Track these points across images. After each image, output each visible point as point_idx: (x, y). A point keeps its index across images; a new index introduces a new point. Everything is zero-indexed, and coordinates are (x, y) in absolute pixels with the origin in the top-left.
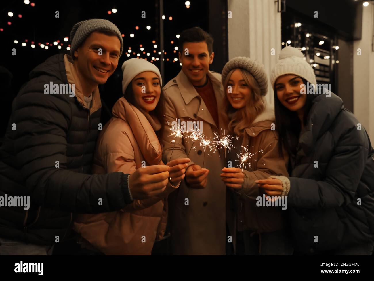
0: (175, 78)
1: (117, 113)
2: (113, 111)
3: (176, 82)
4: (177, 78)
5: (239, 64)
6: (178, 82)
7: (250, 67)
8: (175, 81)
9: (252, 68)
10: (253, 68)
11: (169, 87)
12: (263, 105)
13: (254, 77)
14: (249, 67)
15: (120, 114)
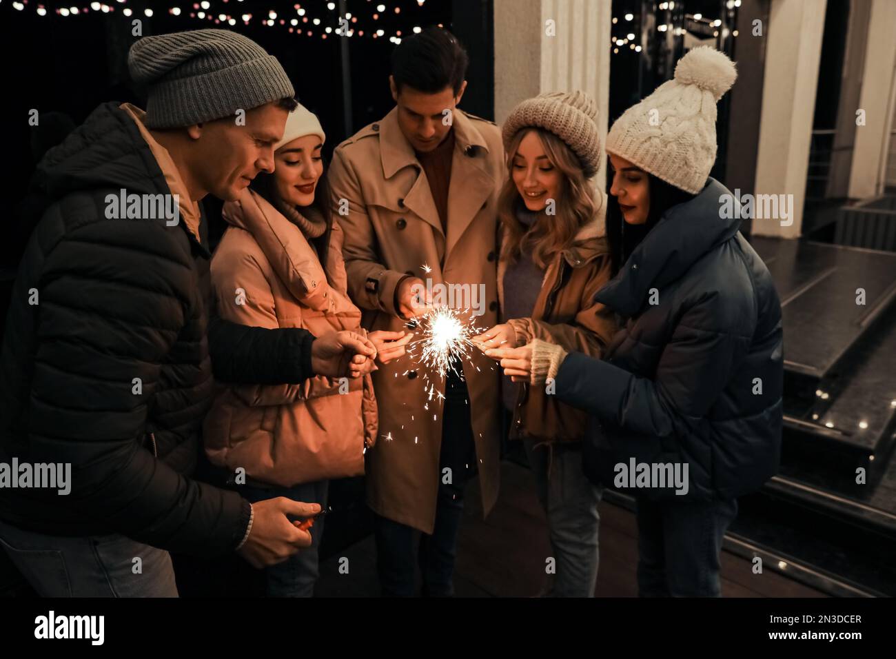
0: (381, 121)
1: (230, 217)
2: (224, 213)
3: (378, 130)
4: (381, 123)
5: (536, 120)
6: (382, 131)
7: (559, 127)
8: (376, 128)
9: (563, 129)
10: (566, 131)
11: (358, 140)
12: (592, 206)
13: (569, 147)
14: (557, 128)
15: (236, 218)
